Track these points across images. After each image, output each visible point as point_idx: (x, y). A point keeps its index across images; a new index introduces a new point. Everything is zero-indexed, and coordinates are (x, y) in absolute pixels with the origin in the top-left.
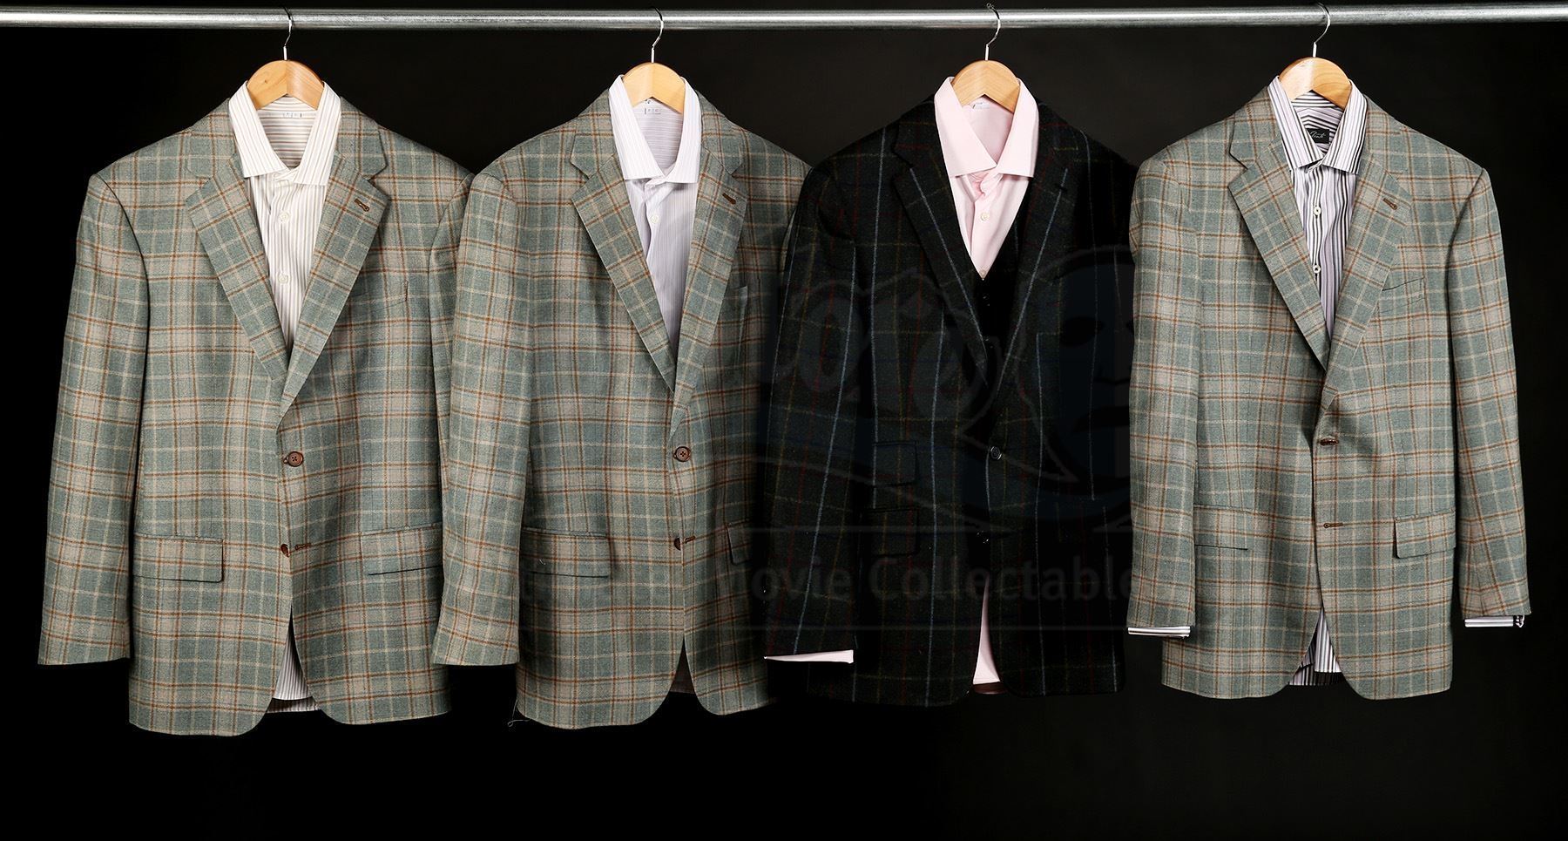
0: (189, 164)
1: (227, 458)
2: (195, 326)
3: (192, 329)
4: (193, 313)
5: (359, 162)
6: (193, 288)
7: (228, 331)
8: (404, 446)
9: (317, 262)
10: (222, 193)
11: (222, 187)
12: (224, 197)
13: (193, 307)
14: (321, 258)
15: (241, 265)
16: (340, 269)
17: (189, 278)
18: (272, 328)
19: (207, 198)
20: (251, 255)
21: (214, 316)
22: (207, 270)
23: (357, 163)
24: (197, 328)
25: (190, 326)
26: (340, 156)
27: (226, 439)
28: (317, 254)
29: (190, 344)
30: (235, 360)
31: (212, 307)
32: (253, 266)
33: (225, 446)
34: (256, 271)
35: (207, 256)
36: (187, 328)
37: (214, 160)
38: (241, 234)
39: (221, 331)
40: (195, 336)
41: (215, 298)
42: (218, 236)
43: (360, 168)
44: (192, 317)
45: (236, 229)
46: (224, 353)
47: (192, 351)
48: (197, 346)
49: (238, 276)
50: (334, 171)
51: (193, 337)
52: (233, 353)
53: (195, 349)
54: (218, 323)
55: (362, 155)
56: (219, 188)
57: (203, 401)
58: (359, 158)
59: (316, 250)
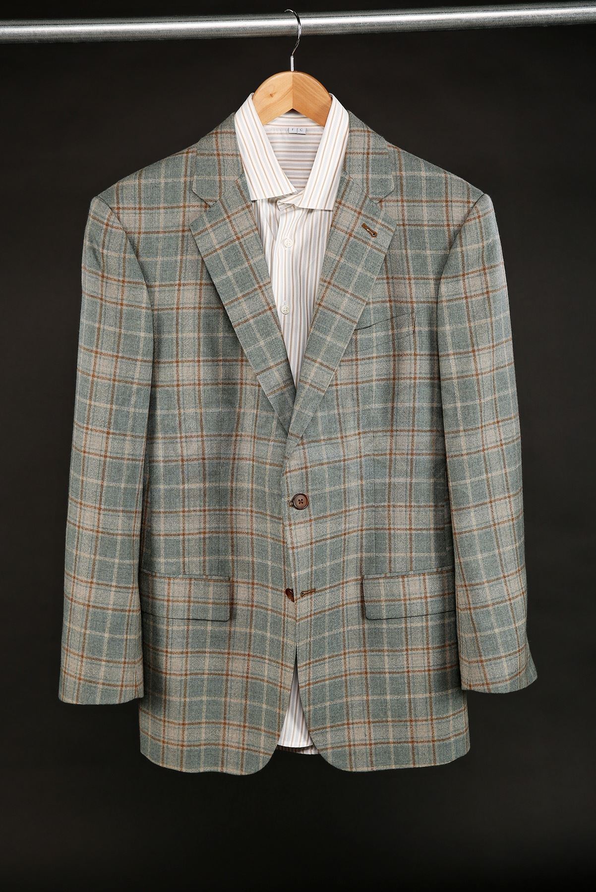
0: (194, 185)
1: (234, 495)
2: (201, 359)
3: (199, 361)
4: (199, 345)
5: (367, 183)
6: (199, 318)
7: (234, 363)
8: (408, 487)
9: (323, 291)
10: (228, 217)
11: (228, 210)
12: (230, 221)
13: (199, 338)
14: (327, 288)
15: (248, 294)
16: (347, 300)
17: (194, 308)
18: (279, 361)
19: (213, 222)
20: (258, 283)
21: (220, 347)
22: (213, 299)
23: (365, 185)
24: (204, 361)
25: (196, 359)
26: (347, 177)
27: (233, 475)
28: (322, 283)
29: (197, 378)
30: (241, 394)
31: (218, 338)
32: (260, 294)
33: (232, 482)
34: (264, 300)
35: (213, 285)
36: (194, 361)
37: (220, 181)
38: (248, 260)
39: (227, 363)
40: (202, 369)
41: (221, 329)
42: (225, 263)
43: (368, 190)
44: (199, 349)
45: (243, 256)
46: (230, 387)
47: (199, 384)
48: (204, 380)
49: (244, 305)
50: (341, 194)
51: (199, 370)
52: (239, 386)
53: (202, 382)
54: (224, 355)
55: (370, 176)
56: (226, 212)
57: (211, 436)
58: (367, 179)
59: (321, 280)
